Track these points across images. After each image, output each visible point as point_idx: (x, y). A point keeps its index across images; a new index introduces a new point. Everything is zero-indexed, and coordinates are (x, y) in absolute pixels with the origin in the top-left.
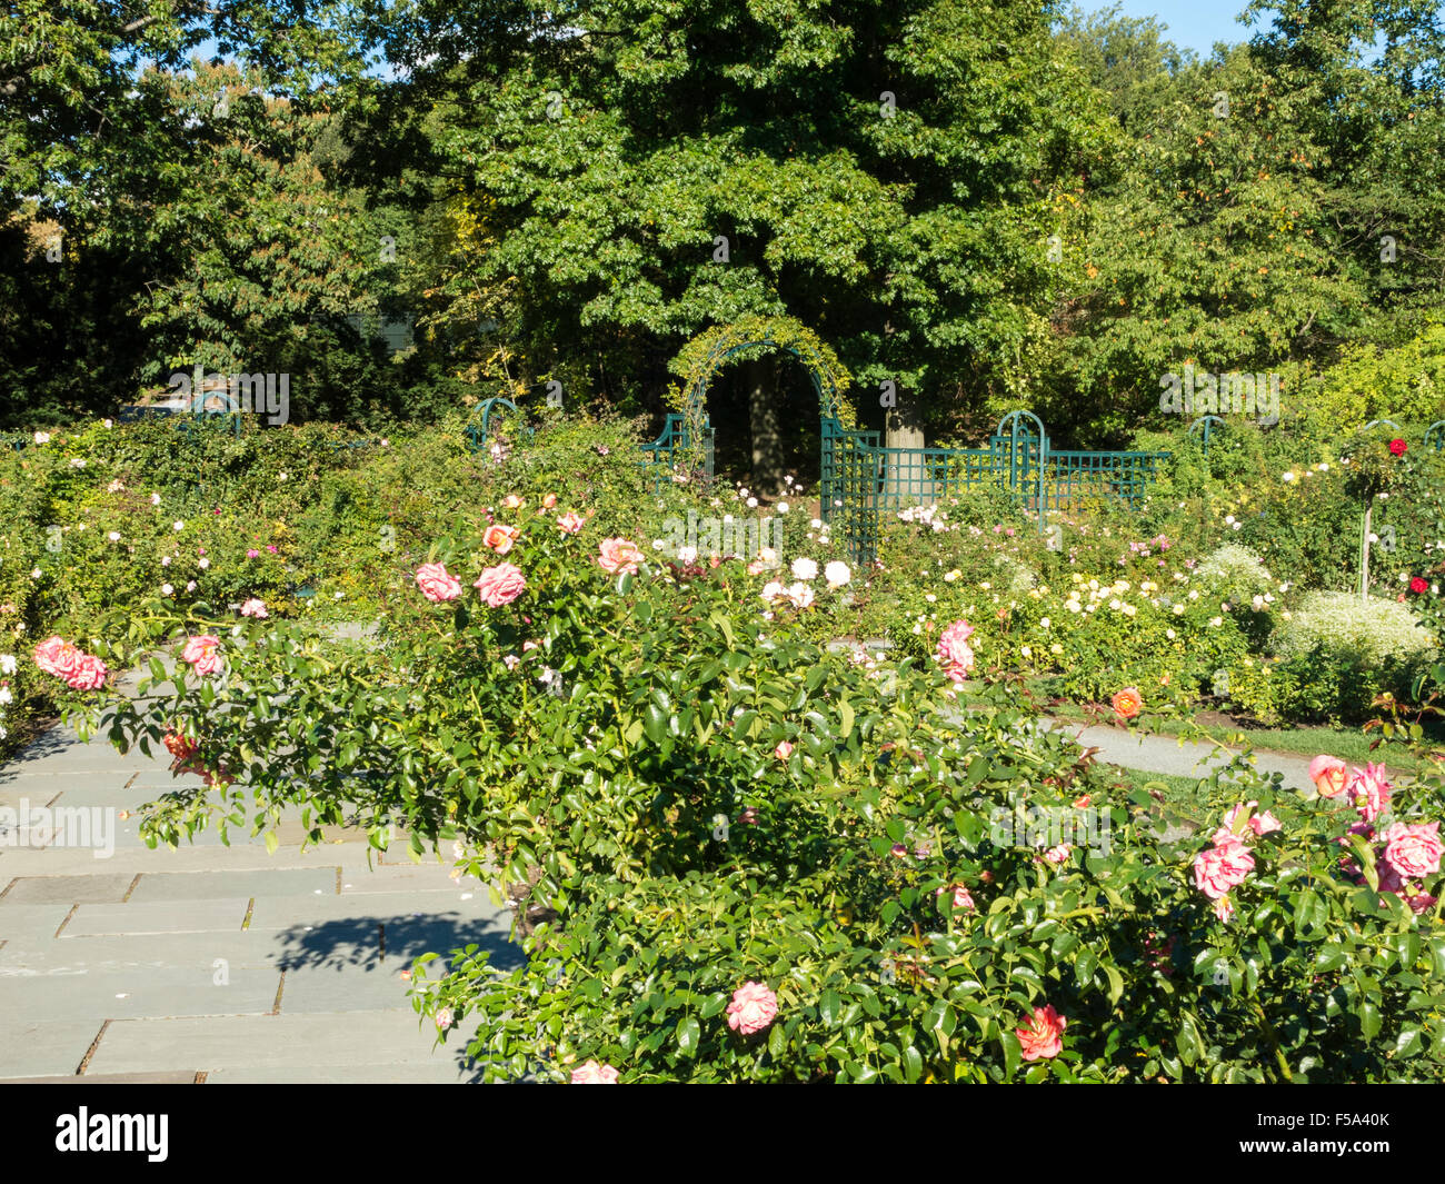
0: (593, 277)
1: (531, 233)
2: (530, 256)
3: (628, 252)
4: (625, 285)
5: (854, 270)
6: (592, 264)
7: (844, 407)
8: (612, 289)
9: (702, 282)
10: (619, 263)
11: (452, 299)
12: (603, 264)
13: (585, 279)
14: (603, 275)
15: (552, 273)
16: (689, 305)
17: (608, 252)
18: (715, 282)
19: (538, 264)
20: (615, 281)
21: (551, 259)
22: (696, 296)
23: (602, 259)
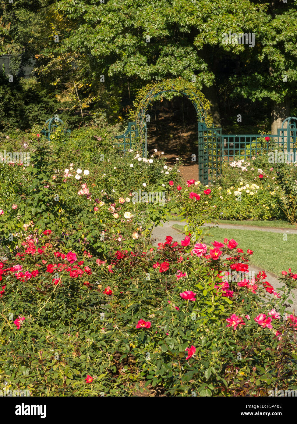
0: (113, 52)
1: (83, 32)
2: (82, 43)
3: (129, 40)
4: (129, 56)
5: (238, 49)
6: (112, 47)
7: (208, 117)
8: (123, 58)
9: (166, 55)
10: (126, 46)
11: (49, 60)
12: (117, 46)
13: (109, 54)
14: (118, 51)
15: (93, 52)
16: (160, 67)
17: (120, 41)
18: (172, 54)
19: (86, 47)
20: (124, 54)
21: (92, 45)
22: (163, 62)
23: (117, 44)
